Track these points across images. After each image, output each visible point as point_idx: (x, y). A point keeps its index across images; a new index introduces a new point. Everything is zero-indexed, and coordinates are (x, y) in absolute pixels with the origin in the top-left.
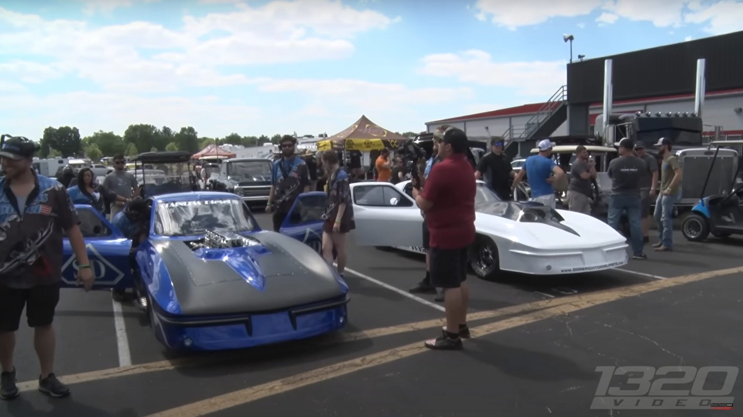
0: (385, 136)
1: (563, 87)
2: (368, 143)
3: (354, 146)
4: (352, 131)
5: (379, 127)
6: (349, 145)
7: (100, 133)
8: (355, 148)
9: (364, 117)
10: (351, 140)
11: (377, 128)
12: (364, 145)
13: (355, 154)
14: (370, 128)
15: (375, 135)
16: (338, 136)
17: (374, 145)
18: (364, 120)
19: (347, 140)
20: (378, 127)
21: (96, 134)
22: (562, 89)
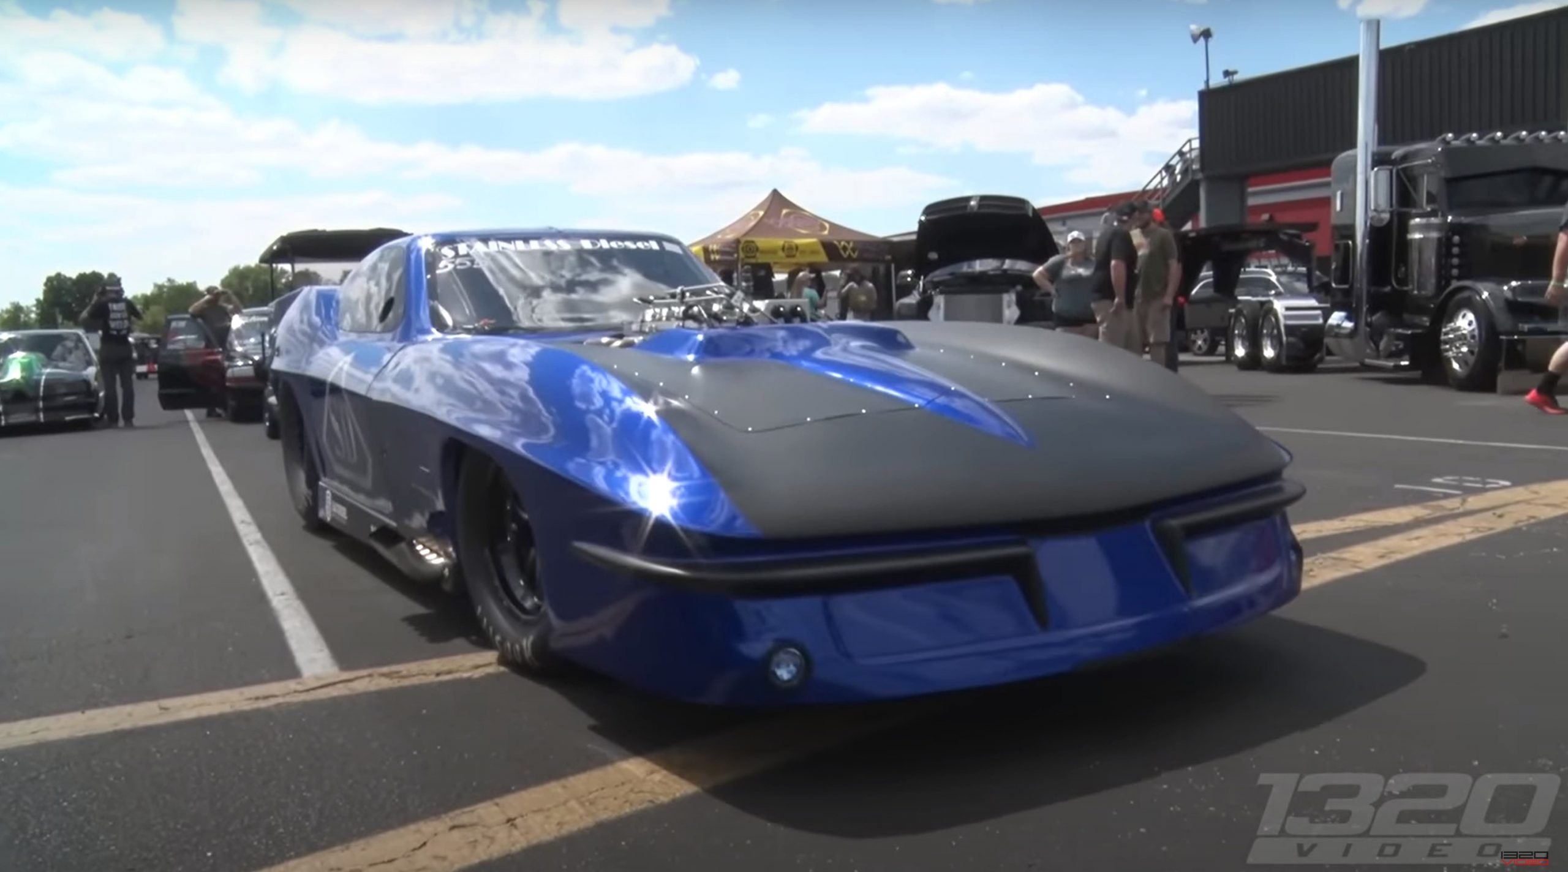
0: (826, 232)
1: (1190, 141)
2: (790, 248)
3: (758, 255)
4: (752, 223)
5: (813, 215)
6: (747, 252)
7: (166, 284)
8: (761, 259)
9: (775, 193)
10: (753, 242)
11: (808, 216)
12: (781, 254)
13: (762, 273)
14: (792, 217)
15: (803, 232)
16: (719, 237)
17: (803, 252)
18: (777, 200)
19: (743, 240)
20: (810, 216)
21: (160, 287)
22: (1188, 145)
